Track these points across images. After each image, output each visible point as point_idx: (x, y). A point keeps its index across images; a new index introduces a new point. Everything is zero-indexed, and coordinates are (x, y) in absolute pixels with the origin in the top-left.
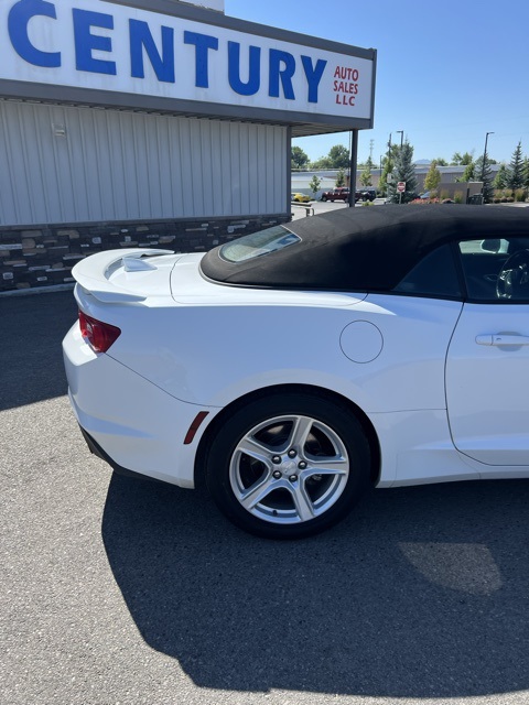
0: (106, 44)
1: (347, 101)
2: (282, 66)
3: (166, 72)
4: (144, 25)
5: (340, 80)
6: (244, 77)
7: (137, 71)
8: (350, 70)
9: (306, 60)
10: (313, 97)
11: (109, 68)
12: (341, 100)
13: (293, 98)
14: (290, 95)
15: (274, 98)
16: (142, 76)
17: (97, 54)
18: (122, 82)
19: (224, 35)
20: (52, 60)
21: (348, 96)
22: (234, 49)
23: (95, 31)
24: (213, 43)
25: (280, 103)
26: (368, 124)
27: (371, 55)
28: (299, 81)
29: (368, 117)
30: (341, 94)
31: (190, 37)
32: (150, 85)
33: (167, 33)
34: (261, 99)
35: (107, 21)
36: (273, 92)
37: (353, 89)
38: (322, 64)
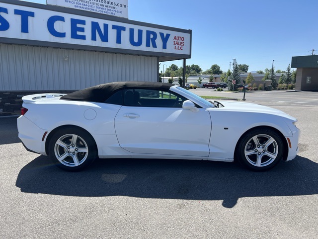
0: (82, 30)
1: (179, 48)
2: (152, 36)
3: (105, 38)
4: (97, 24)
5: (176, 41)
6: (136, 40)
7: (94, 38)
8: (180, 37)
9: (162, 34)
10: (164, 47)
11: (83, 38)
12: (177, 48)
13: (156, 47)
14: (155, 46)
15: (148, 47)
16: (95, 40)
17: (79, 33)
18: (88, 42)
19: (128, 26)
20: (63, 35)
21: (180, 46)
22: (132, 31)
23: (79, 25)
24: (124, 29)
25: (151, 49)
26: (189, 56)
27: (190, 32)
28: (159, 41)
29: (189, 54)
30: (177, 46)
31: (114, 27)
32: (99, 43)
33: (106, 26)
34: (143, 48)
35: (83, 22)
36: (148, 45)
37: (182, 44)
38: (168, 35)
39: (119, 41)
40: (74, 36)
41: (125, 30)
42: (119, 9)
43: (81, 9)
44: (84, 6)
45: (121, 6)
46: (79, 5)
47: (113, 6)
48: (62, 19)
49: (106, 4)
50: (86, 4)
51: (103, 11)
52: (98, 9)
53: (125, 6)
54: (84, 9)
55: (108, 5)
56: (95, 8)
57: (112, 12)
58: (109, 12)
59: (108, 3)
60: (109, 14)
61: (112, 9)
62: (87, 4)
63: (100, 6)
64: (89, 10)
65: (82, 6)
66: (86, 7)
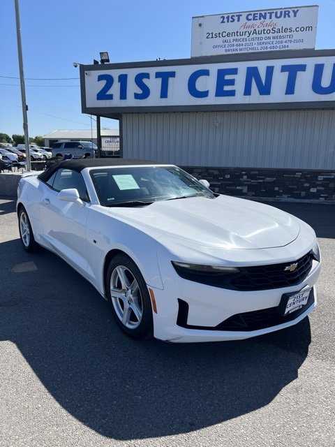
0: (232, 82)
4: (255, 69)
7: (247, 92)
11: (232, 93)
16: (250, 94)
17: (227, 88)
18: (239, 99)
19: (311, 62)
20: (205, 94)
23: (227, 77)
24: (303, 68)
31: (284, 69)
33: (270, 70)
35: (234, 71)
39: (290, 89)
40: (220, 92)
41: (304, 70)
42: (297, 36)
43: (234, 52)
44: (238, 48)
45: (303, 29)
46: (232, 48)
47: (288, 34)
48: (206, 73)
49: (276, 34)
50: (241, 43)
51: (269, 46)
52: (259, 47)
53: (310, 28)
54: (239, 52)
55: (279, 34)
56: (256, 46)
57: (284, 44)
58: (278, 45)
59: (279, 31)
60: (278, 49)
61: (284, 40)
62: (244, 43)
63: (264, 40)
64: (246, 52)
65: (235, 47)
66: (241, 47)
